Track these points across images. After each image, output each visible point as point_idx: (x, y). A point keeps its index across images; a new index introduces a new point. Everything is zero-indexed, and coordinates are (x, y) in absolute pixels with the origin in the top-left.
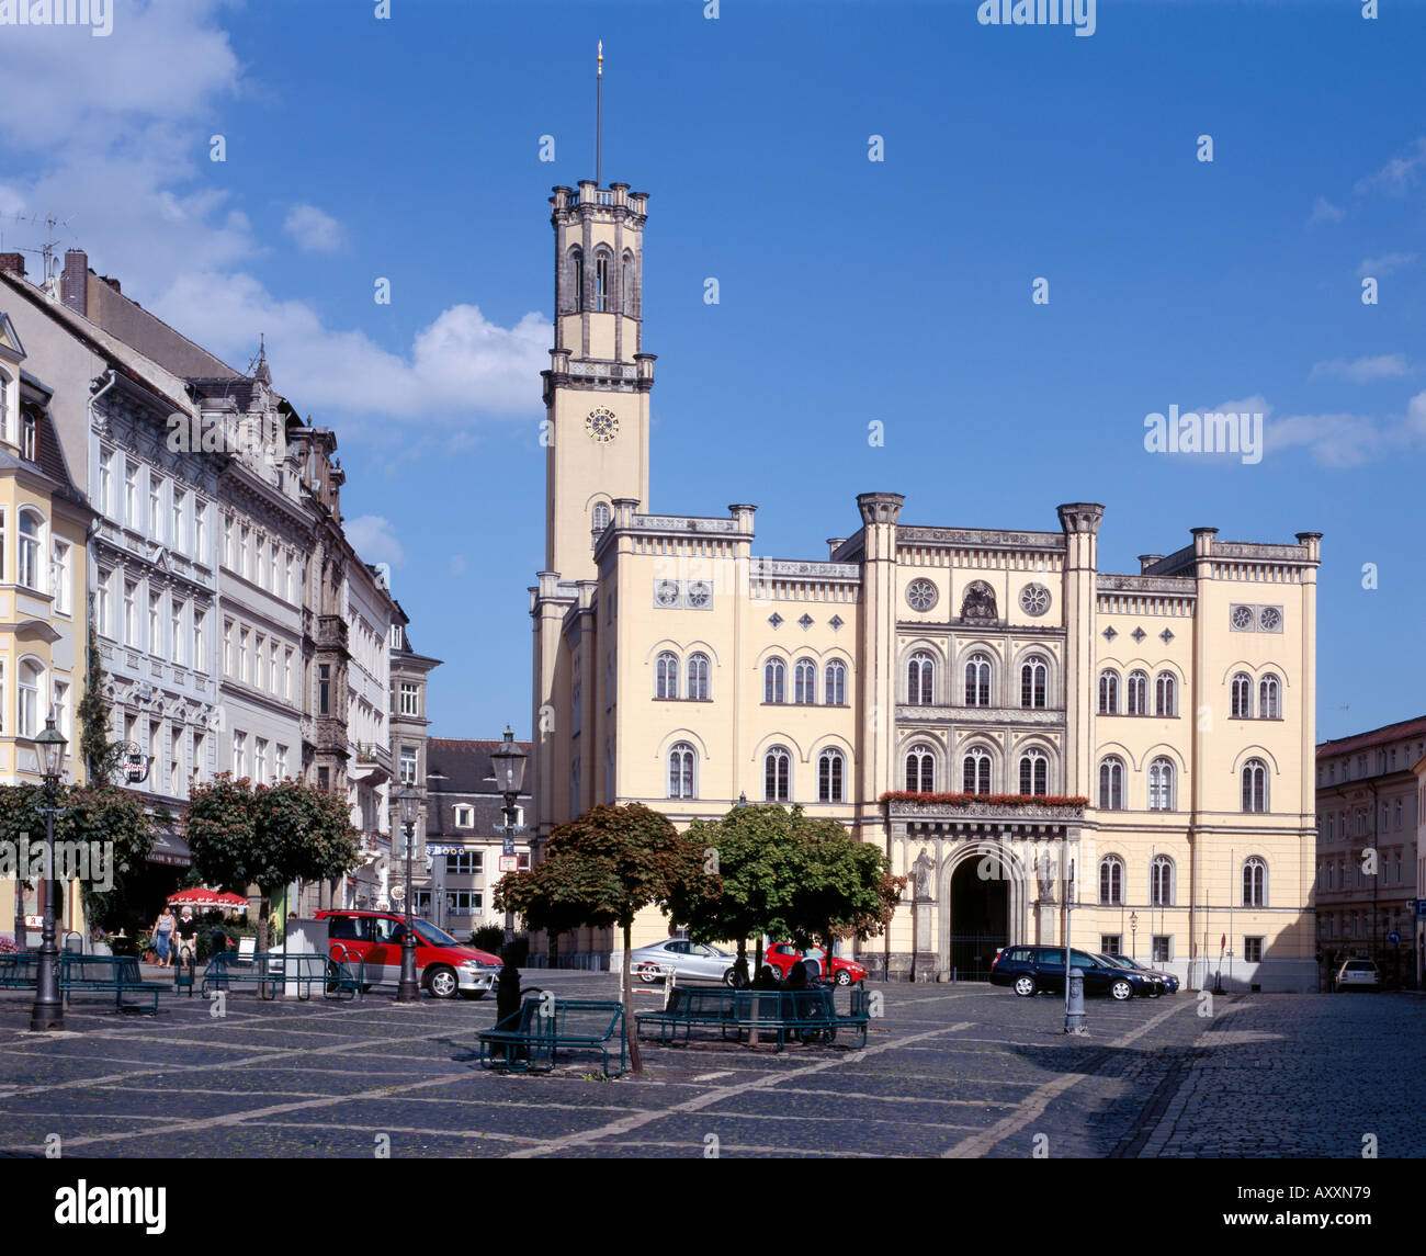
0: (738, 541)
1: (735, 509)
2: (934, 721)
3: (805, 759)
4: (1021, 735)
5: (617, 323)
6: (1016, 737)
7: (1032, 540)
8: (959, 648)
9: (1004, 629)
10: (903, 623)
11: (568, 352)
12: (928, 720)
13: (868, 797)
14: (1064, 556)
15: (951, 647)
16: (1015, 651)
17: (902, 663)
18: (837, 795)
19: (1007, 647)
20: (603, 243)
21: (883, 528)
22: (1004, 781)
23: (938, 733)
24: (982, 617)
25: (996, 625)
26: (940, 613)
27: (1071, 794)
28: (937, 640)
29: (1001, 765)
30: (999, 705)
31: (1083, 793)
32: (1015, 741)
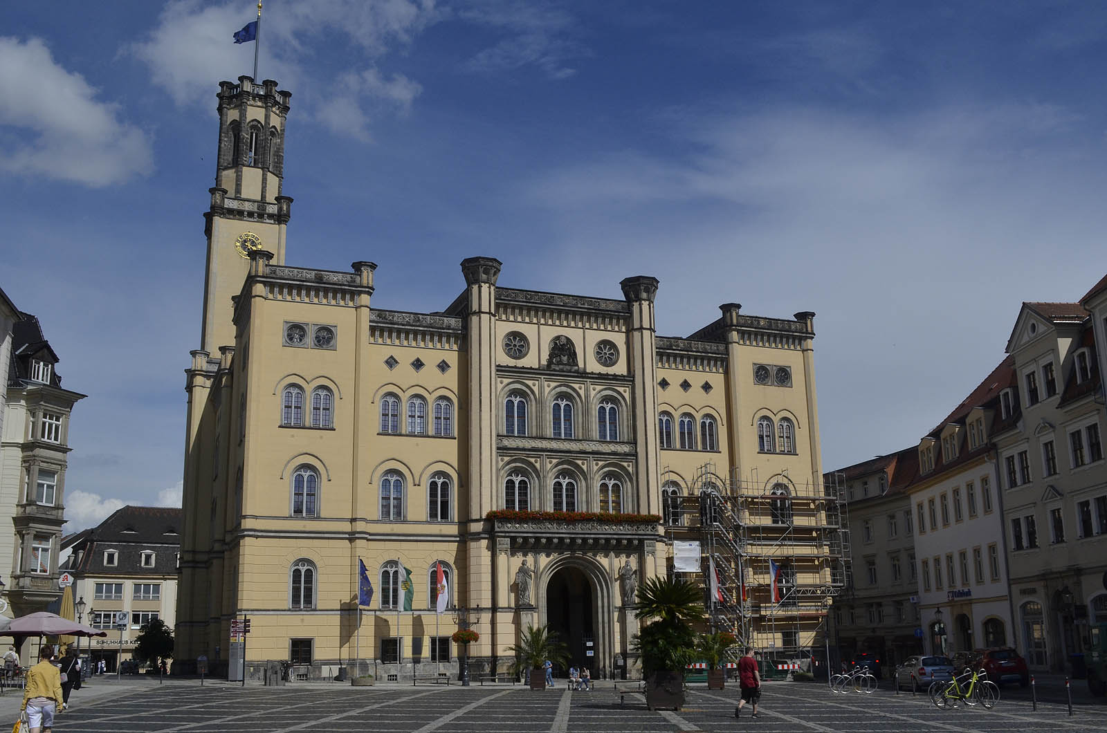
0: (361, 292)
1: (358, 266)
2: (529, 450)
3: (417, 482)
4: (601, 463)
5: (263, 175)
6: (597, 464)
7: (603, 306)
8: (547, 390)
9: (584, 375)
10: (502, 367)
11: (225, 192)
12: (524, 449)
13: (475, 515)
14: (628, 320)
15: (541, 388)
16: (593, 393)
17: (500, 400)
18: (445, 515)
19: (587, 390)
20: (256, 120)
21: (485, 287)
22: (587, 502)
23: (532, 460)
24: (565, 364)
25: (577, 372)
26: (531, 360)
27: (644, 512)
28: (530, 383)
29: (584, 490)
30: (581, 438)
31: (654, 512)
32: (596, 468)
